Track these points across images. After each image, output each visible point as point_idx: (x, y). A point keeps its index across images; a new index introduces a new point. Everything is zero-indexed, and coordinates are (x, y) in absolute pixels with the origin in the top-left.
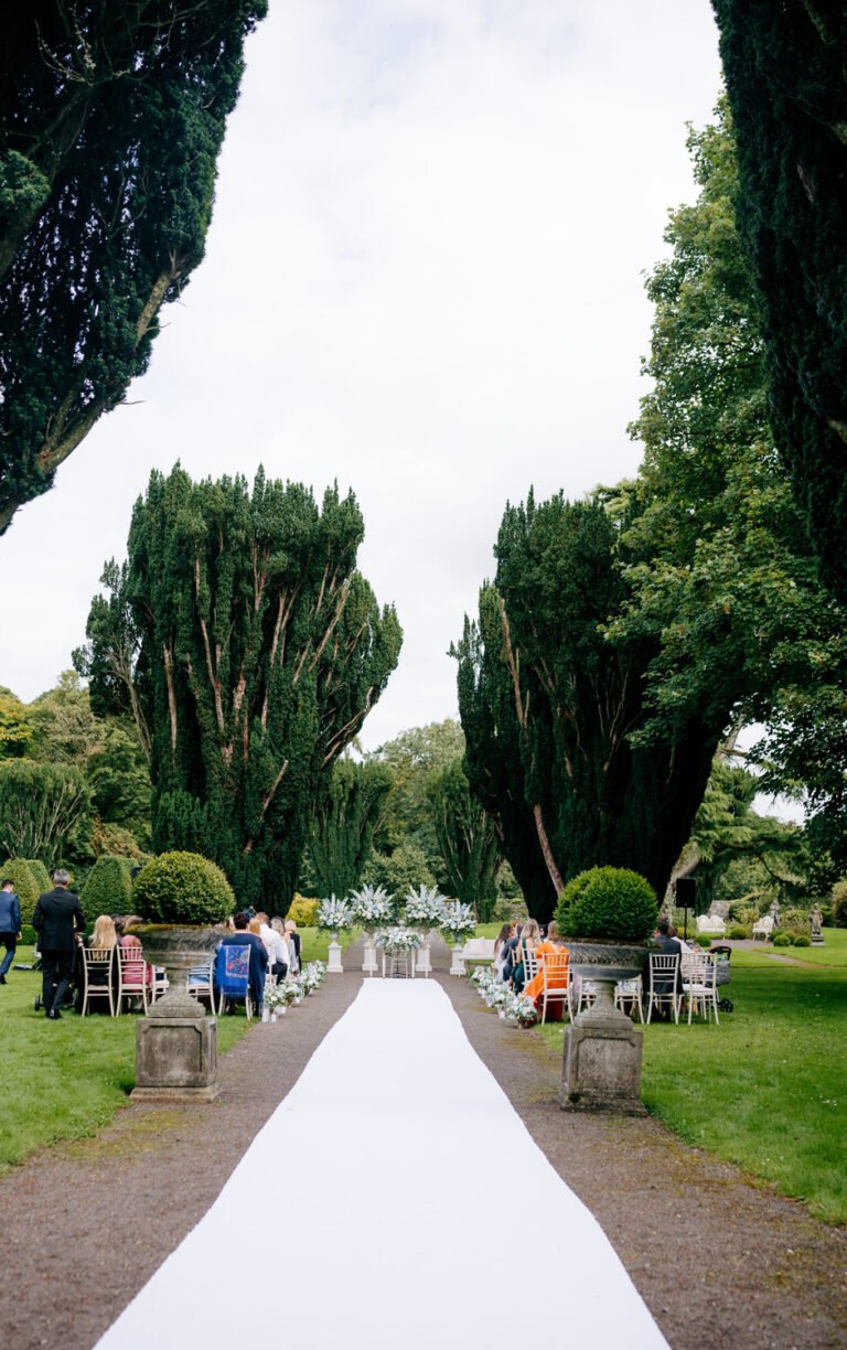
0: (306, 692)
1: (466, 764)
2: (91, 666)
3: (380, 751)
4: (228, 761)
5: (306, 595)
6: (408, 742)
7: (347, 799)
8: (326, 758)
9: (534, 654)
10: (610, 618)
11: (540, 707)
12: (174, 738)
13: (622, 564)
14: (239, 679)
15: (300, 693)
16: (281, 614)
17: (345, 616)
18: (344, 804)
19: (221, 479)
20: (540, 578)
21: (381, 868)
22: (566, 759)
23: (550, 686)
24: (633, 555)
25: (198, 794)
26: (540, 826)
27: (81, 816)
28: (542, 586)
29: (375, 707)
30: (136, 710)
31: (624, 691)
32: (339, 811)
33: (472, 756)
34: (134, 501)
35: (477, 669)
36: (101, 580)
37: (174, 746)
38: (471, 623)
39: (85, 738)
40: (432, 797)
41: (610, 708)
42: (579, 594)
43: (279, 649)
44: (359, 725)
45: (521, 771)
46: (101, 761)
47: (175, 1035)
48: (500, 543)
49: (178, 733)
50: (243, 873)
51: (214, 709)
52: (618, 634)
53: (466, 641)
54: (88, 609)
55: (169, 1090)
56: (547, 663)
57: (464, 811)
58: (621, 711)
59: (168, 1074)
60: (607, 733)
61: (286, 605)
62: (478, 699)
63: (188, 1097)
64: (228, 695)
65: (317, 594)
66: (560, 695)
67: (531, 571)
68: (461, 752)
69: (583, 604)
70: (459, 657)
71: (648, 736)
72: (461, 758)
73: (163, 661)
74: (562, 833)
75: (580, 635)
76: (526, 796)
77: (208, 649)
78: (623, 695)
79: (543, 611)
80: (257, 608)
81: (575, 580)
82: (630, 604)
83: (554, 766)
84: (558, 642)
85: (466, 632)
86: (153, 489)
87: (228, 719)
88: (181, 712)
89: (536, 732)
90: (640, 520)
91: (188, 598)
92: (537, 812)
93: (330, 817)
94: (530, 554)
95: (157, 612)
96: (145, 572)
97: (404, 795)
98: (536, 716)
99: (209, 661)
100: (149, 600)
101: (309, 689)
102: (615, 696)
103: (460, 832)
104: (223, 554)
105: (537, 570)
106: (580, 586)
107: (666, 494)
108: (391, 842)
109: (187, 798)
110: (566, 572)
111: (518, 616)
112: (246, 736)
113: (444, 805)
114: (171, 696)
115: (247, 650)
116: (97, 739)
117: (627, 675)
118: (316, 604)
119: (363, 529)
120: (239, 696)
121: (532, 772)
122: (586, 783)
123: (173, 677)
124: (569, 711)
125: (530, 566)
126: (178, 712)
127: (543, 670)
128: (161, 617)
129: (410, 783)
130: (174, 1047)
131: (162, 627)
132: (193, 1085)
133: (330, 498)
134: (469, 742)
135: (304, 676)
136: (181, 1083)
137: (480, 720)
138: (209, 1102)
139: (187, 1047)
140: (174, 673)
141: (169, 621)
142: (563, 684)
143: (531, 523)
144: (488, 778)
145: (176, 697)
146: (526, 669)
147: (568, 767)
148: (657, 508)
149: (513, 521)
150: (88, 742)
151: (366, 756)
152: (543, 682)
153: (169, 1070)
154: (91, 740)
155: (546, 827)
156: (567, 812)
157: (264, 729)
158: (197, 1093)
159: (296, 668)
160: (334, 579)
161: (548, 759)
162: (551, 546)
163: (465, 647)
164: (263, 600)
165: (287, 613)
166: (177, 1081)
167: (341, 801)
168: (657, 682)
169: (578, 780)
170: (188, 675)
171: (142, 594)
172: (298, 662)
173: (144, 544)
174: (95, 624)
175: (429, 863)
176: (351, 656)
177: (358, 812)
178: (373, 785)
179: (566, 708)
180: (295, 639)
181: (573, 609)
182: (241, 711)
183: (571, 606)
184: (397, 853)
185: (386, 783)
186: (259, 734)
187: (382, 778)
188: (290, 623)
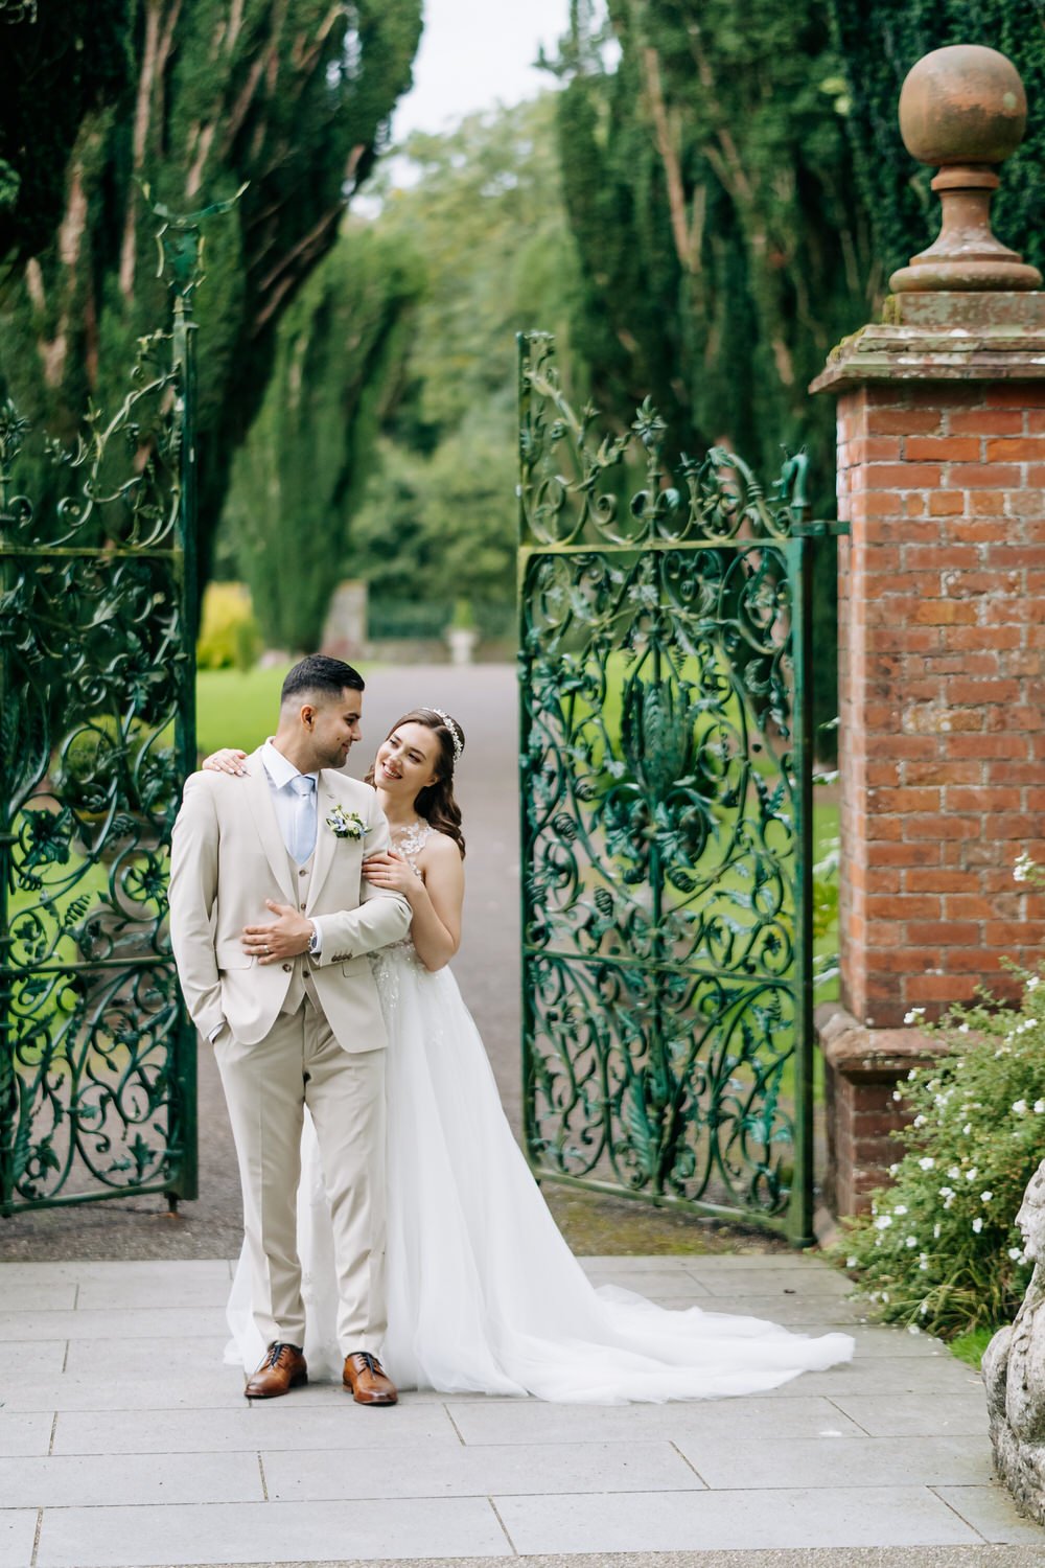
4: (54, 376)
8: (263, 319)
9: (706, 121)
11: (724, 218)
14: (71, 198)
21: (405, 494)
22: (780, 344)
43: (152, 123)
56: (734, 143)
61: (163, 23)
66: (762, 208)
69: (804, 22)
70: (559, 72)
75: (797, 88)
79: (718, 32)
84: (755, 95)
87: (50, 285)
98: (723, 236)
108: (429, 416)
112: (91, 319)
118: (227, 19)
120: (72, 234)
124: (781, 244)
127: (726, 157)
135: (208, 180)
142: (766, 189)
147: (781, 362)
152: (727, 179)
157: (130, 301)
159: (193, 161)
161: (746, 333)
163: (570, 50)
165: (167, 40)
172: (197, 149)
176: (309, 85)
177: (336, 367)
178: (377, 294)
179: (775, 241)
180: (185, 100)
181: (779, 34)
182: (78, 267)
183: (777, 26)
184: (449, 454)
185: (406, 287)
186: (119, 311)
187: (398, 275)
188: (172, 62)
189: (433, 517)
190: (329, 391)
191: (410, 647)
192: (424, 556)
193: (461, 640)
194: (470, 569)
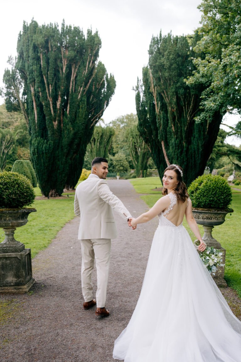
0: (83, 102)
1: (139, 127)
2: (5, 94)
3: (110, 123)
4: (55, 127)
5: (82, 67)
6: (119, 120)
7: (100, 139)
8: (92, 125)
9: (162, 89)
10: (188, 77)
11: (164, 107)
12: (36, 119)
13: (192, 58)
14: (58, 97)
15: (80, 103)
16: (73, 74)
17: (96, 76)
18: (99, 140)
19: (49, 24)
20: (164, 62)
21: (111, 160)
22: (172, 125)
23: (167, 100)
24: (196, 54)
25: (46, 139)
26: (163, 148)
27: (12, 146)
28: (164, 65)
29: (108, 107)
30: (22, 109)
31: (192, 102)
32: (97, 142)
33: (140, 125)
34: (19, 33)
35: (142, 95)
36: (7, 62)
37: (36, 122)
38: (139, 79)
39: (13, 120)
40: (127, 138)
41: (188, 108)
42: (177, 68)
43: (73, 86)
44: (102, 114)
45: (157, 129)
46: (19, 127)
47: (8, 262)
48: (150, 49)
49: (38, 117)
50: (63, 166)
51: (50, 108)
52: (191, 82)
53: (138, 85)
54: (4, 73)
55: (6, 288)
56: (166, 92)
57: (137, 142)
58: (191, 109)
59: (6, 280)
60: (186, 117)
61: (75, 71)
62: (142, 105)
63: (16, 290)
64: (55, 103)
65: (85, 67)
66: (170, 103)
67: (160, 59)
68: (137, 123)
69: (179, 71)
70: (136, 91)
71: (201, 118)
72: (137, 125)
73: (31, 91)
74: (171, 150)
75: (177, 82)
76: (159, 138)
77: (46, 87)
78: (192, 104)
79: (165, 74)
80: (64, 72)
81: (176, 63)
82: (196, 72)
83: (168, 128)
84: (170, 85)
85: (138, 82)
86: (25, 27)
87: (54, 112)
88: (38, 110)
89: (162, 116)
90: (200, 42)
91: (38, 68)
92: (163, 143)
93: (94, 145)
94: (160, 53)
95: (28, 74)
96: (23, 59)
97: (118, 137)
98: (162, 111)
99: (47, 91)
100: (25, 69)
101: (84, 101)
102: (189, 104)
103: (136, 149)
104: (51, 51)
105: (163, 59)
106: (178, 65)
107: (208, 32)
108: (114, 152)
109: (42, 140)
110: (173, 60)
111: (156, 75)
112: (62, 118)
113: (131, 140)
114: (34, 104)
115: (61, 87)
116: (17, 120)
117: (193, 97)
118: (85, 70)
119: (101, 43)
120: (58, 103)
121: (161, 130)
122: (179, 134)
123: (35, 97)
124: (173, 109)
125: (160, 58)
126: (37, 110)
127: (165, 95)
128: (29, 75)
129: (120, 133)
130: (8, 267)
131: (30, 79)
132: (18, 284)
133: (89, 32)
134: (139, 120)
135: (82, 96)
136: (12, 284)
137: (143, 112)
138: (26, 293)
139: (14, 267)
140: (35, 96)
141: (32, 77)
142: (172, 99)
143: (160, 42)
144: (146, 132)
145: (36, 104)
146: (159, 94)
147: (173, 128)
148: (205, 37)
149: (155, 41)
150: (14, 122)
151: (106, 125)
152: (165, 98)
153: (6, 278)
154: (15, 121)
155: (166, 148)
156: (173, 143)
157: (68, 115)
158: (20, 288)
159: (79, 93)
160: (92, 61)
161: (166, 125)
162: (168, 50)
163: (137, 88)
164: (66, 69)
165: (75, 74)
166: (10, 283)
167: (98, 139)
168: (205, 99)
169: (176, 133)
170: (40, 96)
171: (22, 67)
172: (80, 91)
173: (22, 49)
174: (5, 78)
175: (126, 159)
176: (99, 90)
177: (104, 143)
178: (108, 134)
179: (172, 108)
180: (78, 83)
181: (175, 73)
182: (60, 109)
183: (174, 72)
184: (116, 155)
185: (112, 133)
186: (67, 117)
187: (111, 132)
188: (76, 77)
189: (114, 163)
190: (102, 146)
191: (112, 178)
192: (113, 168)
193: (118, 177)
194: (119, 169)
